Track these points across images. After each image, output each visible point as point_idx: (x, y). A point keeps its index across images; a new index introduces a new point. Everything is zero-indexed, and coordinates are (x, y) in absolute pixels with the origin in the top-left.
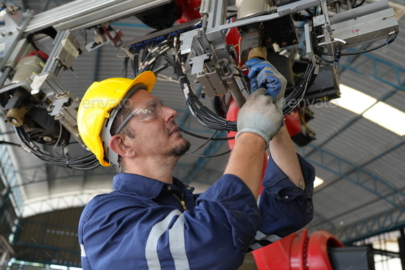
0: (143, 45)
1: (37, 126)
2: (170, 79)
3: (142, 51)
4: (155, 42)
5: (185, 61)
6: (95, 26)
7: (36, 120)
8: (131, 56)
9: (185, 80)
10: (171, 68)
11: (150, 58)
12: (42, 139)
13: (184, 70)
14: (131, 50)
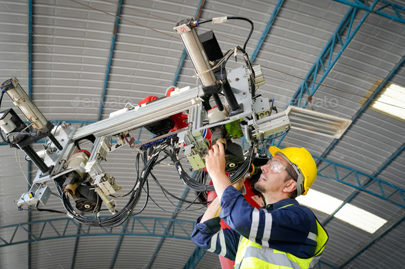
0: (150, 145)
1: (82, 196)
2: (169, 165)
3: (149, 149)
4: (157, 143)
5: (178, 153)
6: (118, 134)
7: (81, 193)
8: (142, 152)
9: (179, 164)
10: (169, 158)
11: (155, 152)
12: (84, 206)
13: (178, 158)
14: (141, 149)
